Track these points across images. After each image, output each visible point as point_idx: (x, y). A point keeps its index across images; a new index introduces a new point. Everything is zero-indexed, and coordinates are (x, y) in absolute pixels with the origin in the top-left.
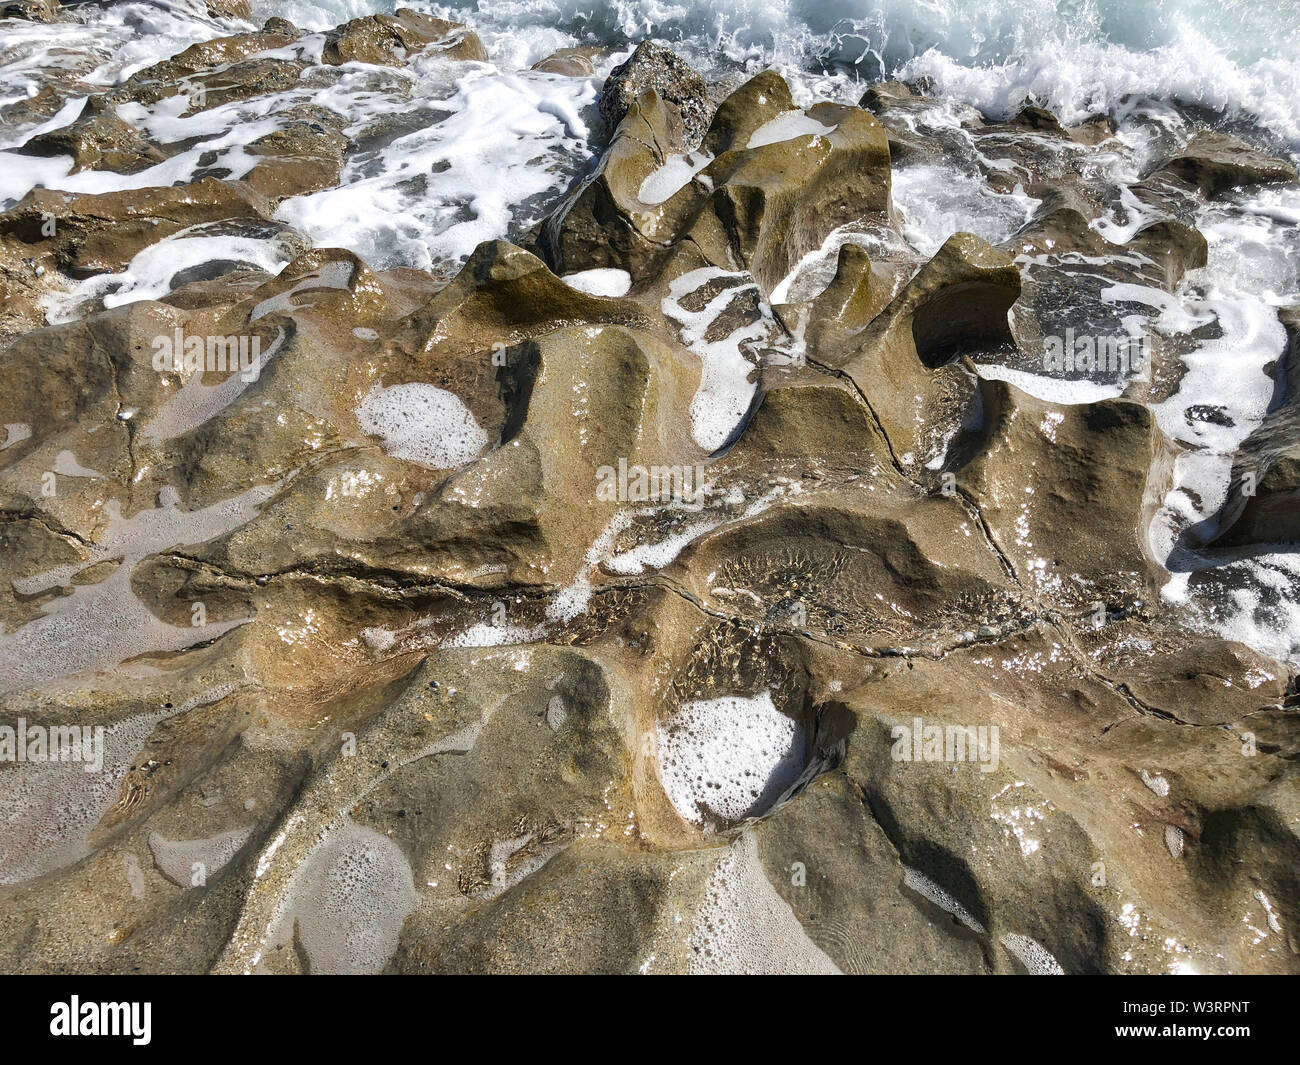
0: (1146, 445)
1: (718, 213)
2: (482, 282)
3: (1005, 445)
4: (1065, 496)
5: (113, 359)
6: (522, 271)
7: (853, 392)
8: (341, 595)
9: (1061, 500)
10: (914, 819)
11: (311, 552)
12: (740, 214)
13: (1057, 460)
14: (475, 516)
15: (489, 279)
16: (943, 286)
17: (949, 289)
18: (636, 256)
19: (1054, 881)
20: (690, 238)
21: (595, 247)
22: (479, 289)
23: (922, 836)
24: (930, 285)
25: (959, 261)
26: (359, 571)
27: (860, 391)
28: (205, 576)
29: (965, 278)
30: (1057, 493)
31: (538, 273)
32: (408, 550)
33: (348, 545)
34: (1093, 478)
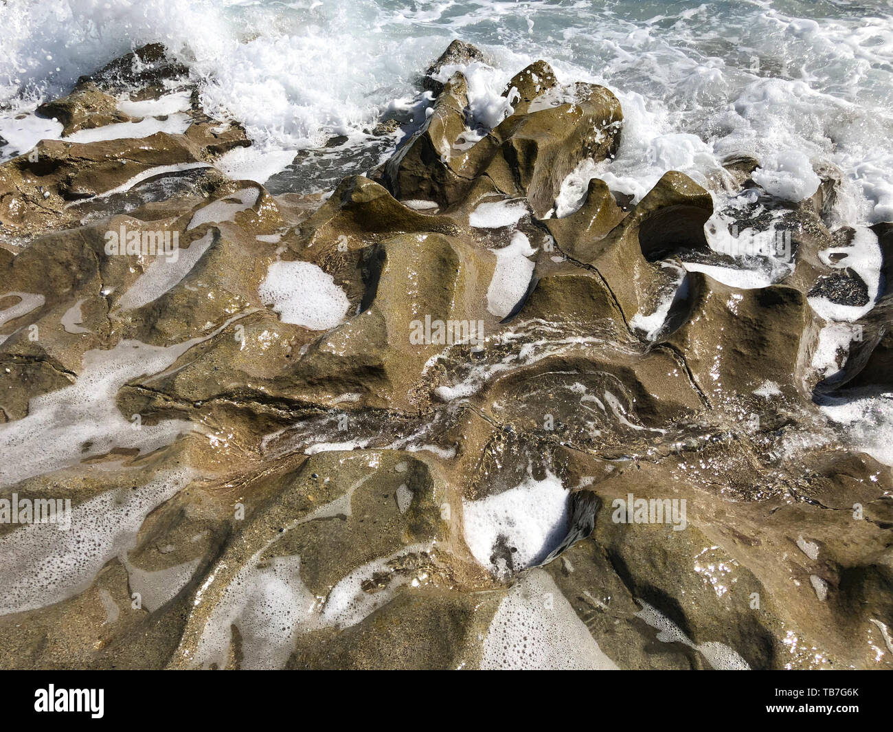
0: (800, 317)
1: (506, 157)
2: (345, 203)
3: (703, 317)
4: (744, 351)
5: (97, 254)
6: (373, 196)
7: (598, 279)
8: (251, 415)
9: (741, 354)
10: (642, 571)
11: (232, 386)
12: (520, 158)
13: (739, 327)
14: (341, 361)
15: (350, 201)
16: (660, 207)
17: (664, 209)
18: (449, 186)
19: (738, 615)
20: (486, 174)
21: (422, 180)
22: (344, 208)
23: (647, 582)
24: (651, 206)
25: (671, 190)
26: (263, 398)
27: (603, 279)
28: (160, 401)
29: (675, 202)
30: (739, 349)
31: (384, 198)
32: (296, 385)
33: (256, 381)
34: (763, 339)
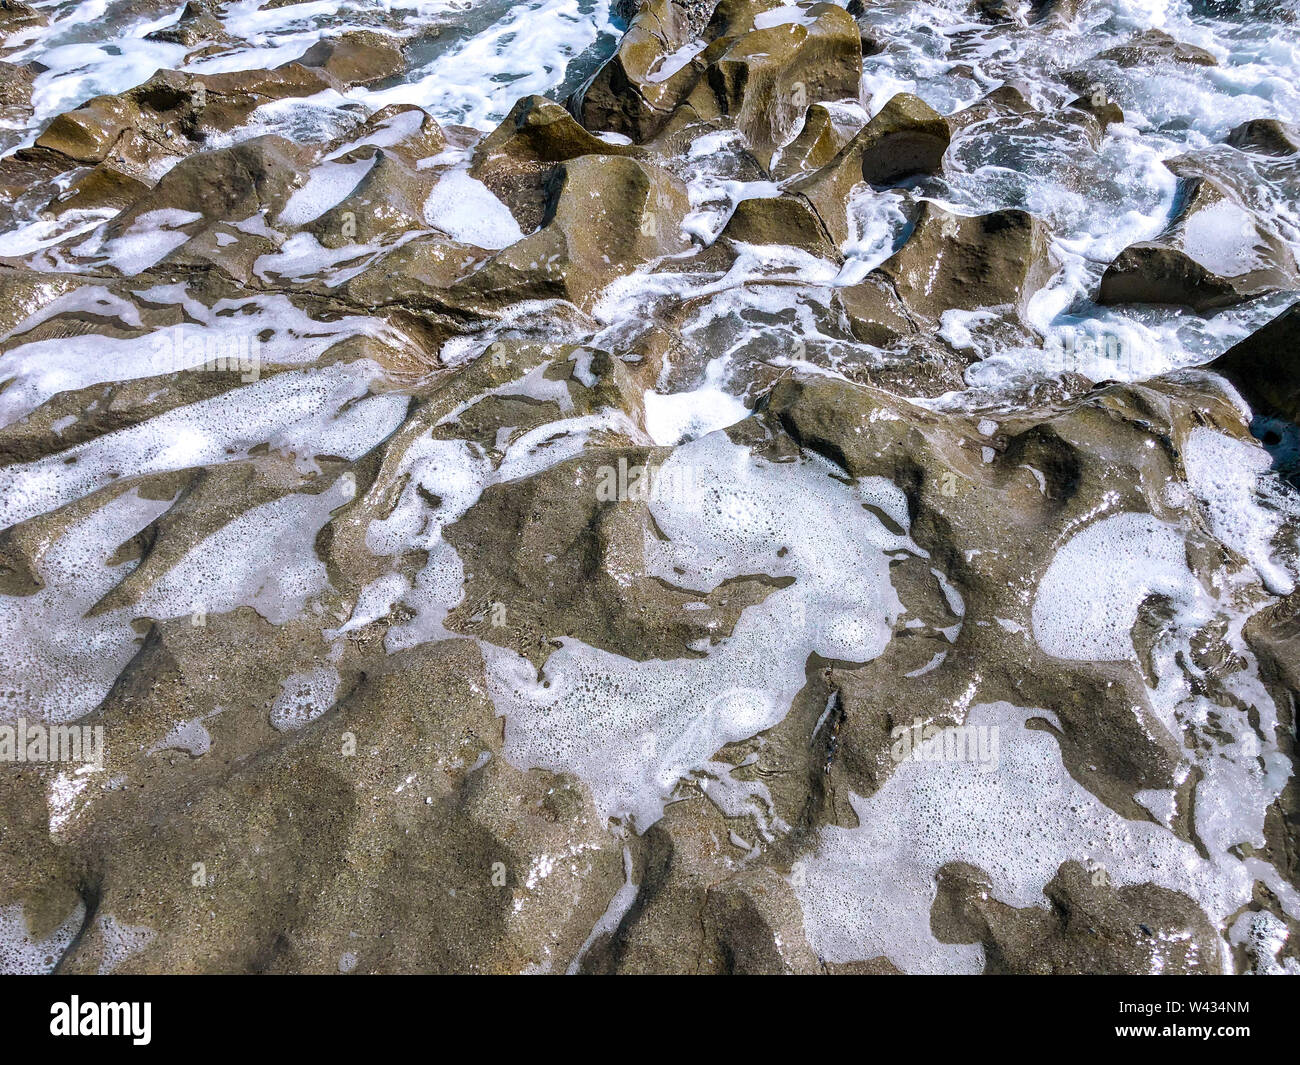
0: (1028, 242)
1: (711, 84)
2: (522, 126)
3: (919, 242)
4: (963, 279)
5: (251, 173)
6: (552, 118)
7: (806, 204)
8: (426, 326)
9: (960, 282)
10: (809, 427)
11: (406, 293)
12: (728, 84)
13: (961, 255)
14: (520, 276)
15: (526, 123)
16: (886, 134)
17: (891, 137)
18: (643, 120)
20: (687, 103)
21: (611, 113)
22: (519, 131)
23: (813, 436)
24: (876, 133)
25: (899, 114)
26: (439, 308)
27: (812, 205)
28: (334, 304)
29: (904, 128)
30: (958, 277)
31: (565, 121)
32: (472, 297)
33: (431, 289)
34: (985, 265)
